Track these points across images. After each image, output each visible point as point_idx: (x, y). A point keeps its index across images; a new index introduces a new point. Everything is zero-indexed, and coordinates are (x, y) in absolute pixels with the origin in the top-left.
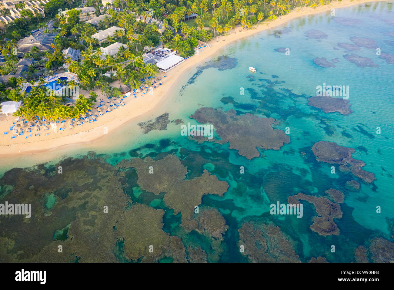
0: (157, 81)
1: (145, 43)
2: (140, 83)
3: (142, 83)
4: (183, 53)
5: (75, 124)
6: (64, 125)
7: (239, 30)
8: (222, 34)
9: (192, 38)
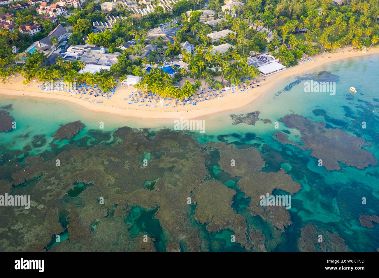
0: (255, 83)
1: (252, 48)
2: (240, 81)
3: (242, 81)
4: (285, 62)
5: (179, 103)
6: (170, 103)
7: (348, 50)
8: (329, 51)
9: (298, 50)
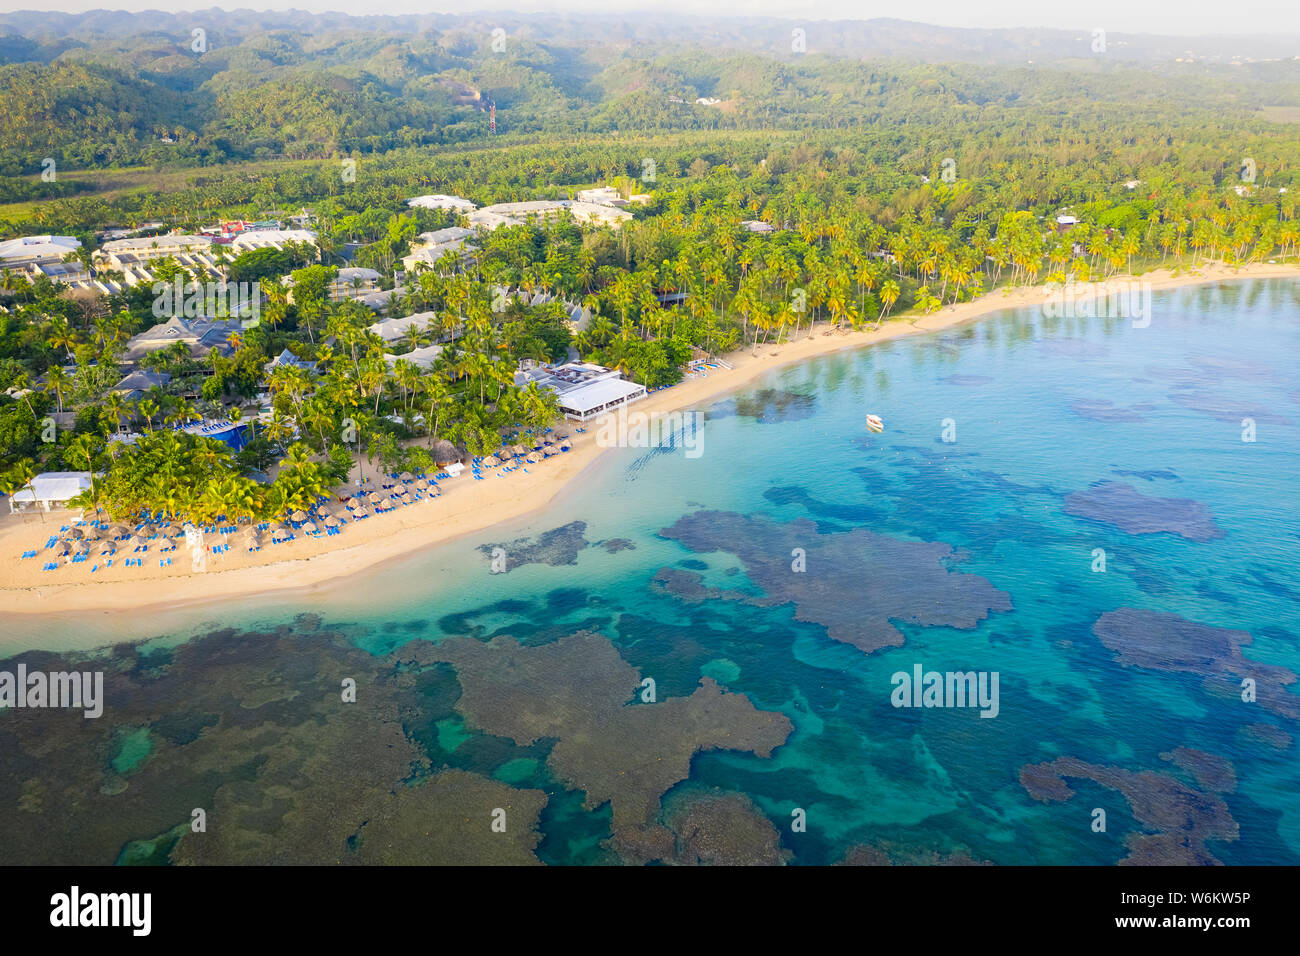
0: (553, 441)
1: (525, 347)
2: (496, 436)
3: (504, 442)
4: (642, 373)
5: (268, 538)
6: (229, 541)
7: (822, 331)
8: (770, 338)
9: (675, 336)
